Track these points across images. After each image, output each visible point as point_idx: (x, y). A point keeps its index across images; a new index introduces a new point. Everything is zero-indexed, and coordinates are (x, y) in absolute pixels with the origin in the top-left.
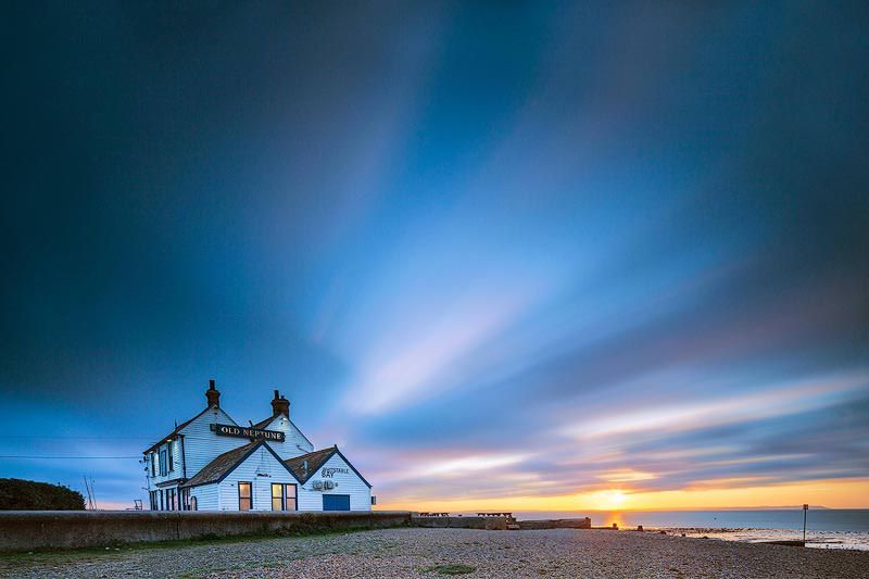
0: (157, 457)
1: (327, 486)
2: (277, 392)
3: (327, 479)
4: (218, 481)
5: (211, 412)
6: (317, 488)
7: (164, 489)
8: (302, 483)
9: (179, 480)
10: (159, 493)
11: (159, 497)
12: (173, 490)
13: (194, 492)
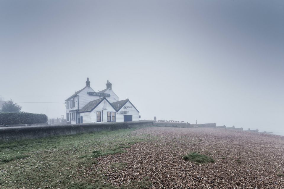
0: (69, 102)
1: (125, 112)
2: (108, 81)
3: (125, 110)
4: (90, 111)
5: (87, 88)
6: (122, 113)
7: (71, 113)
8: (117, 111)
9: (76, 110)
10: (69, 114)
11: (69, 115)
12: (74, 113)
13: (82, 114)
